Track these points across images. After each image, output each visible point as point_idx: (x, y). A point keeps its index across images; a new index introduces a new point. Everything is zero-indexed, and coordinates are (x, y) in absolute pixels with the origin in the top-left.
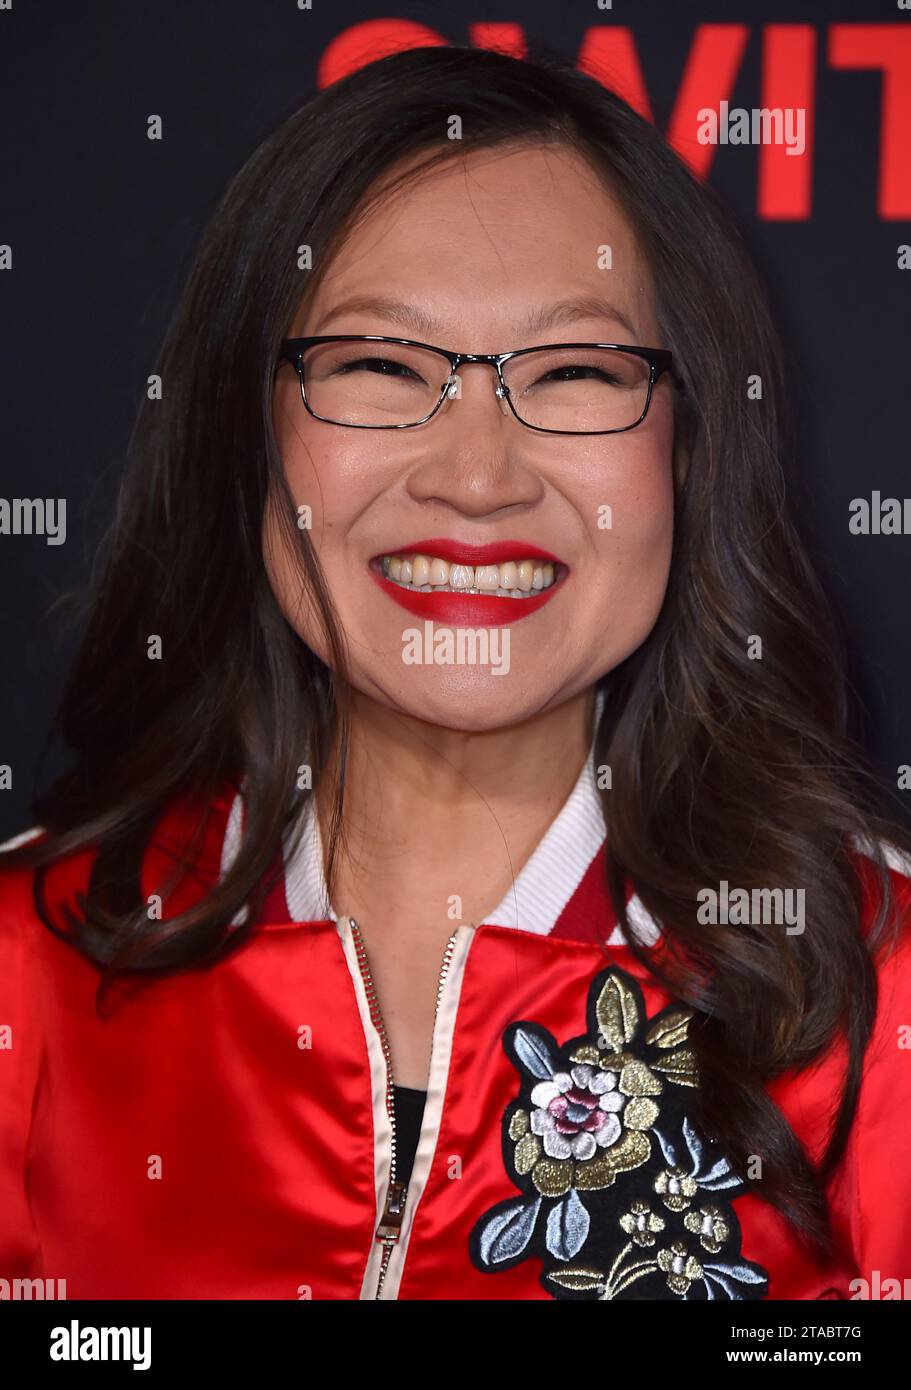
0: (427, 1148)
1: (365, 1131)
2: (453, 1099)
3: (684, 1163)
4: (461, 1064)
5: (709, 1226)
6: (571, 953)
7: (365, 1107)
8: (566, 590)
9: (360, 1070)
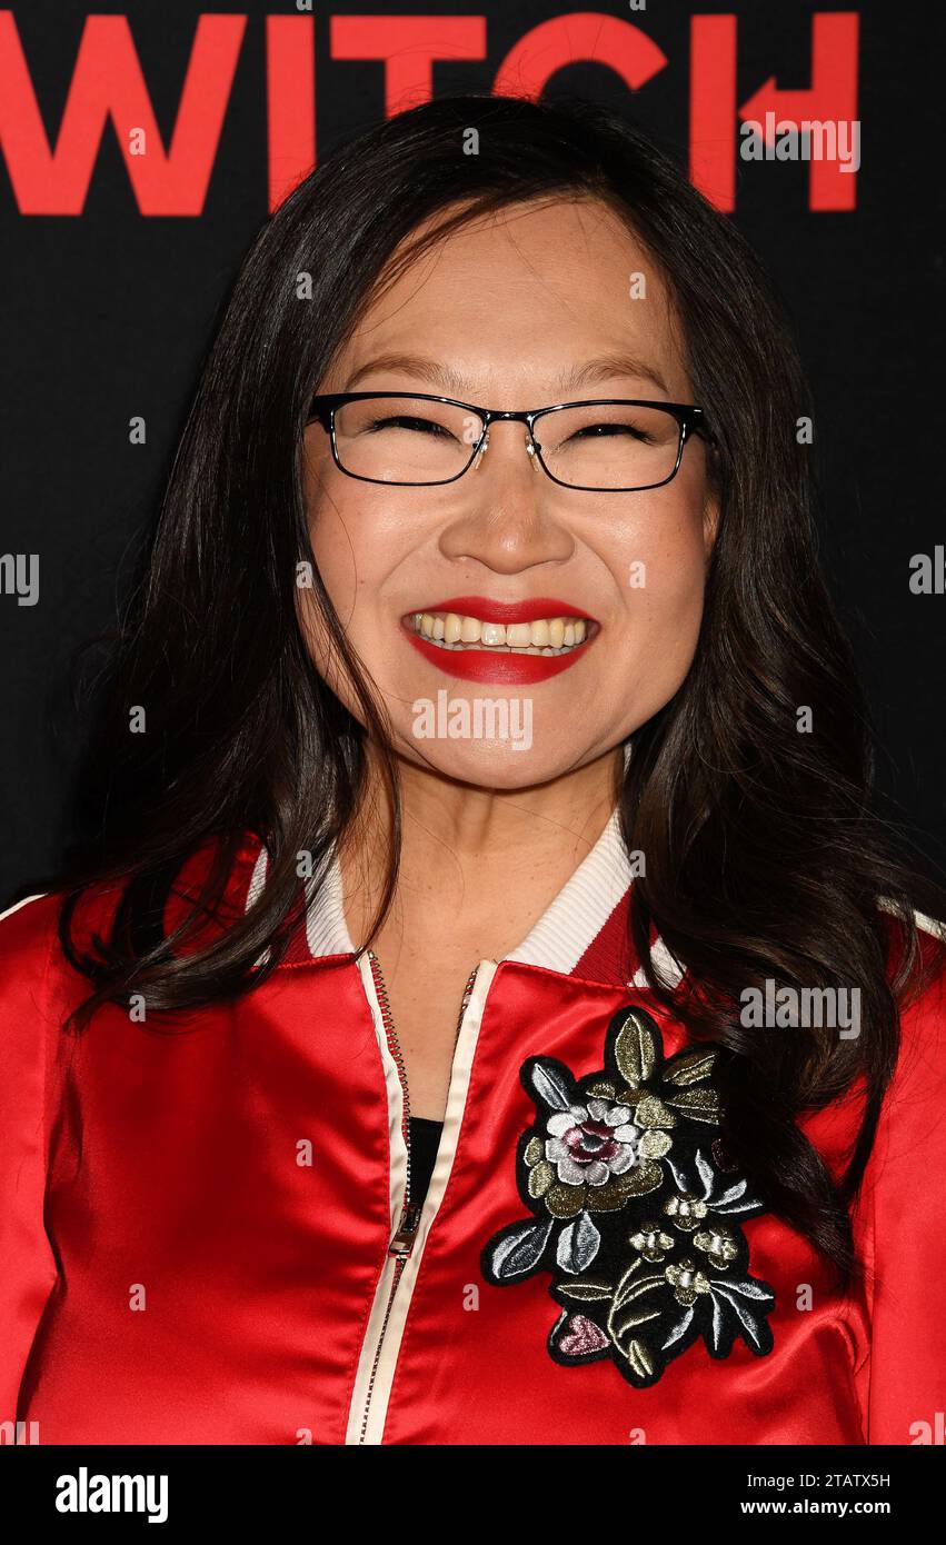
0: (442, 1172)
1: (381, 1156)
2: (470, 1127)
3: (696, 1189)
4: (479, 1094)
5: (719, 1246)
6: (594, 993)
7: (381, 1133)
8: (598, 646)
9: (377, 1098)
